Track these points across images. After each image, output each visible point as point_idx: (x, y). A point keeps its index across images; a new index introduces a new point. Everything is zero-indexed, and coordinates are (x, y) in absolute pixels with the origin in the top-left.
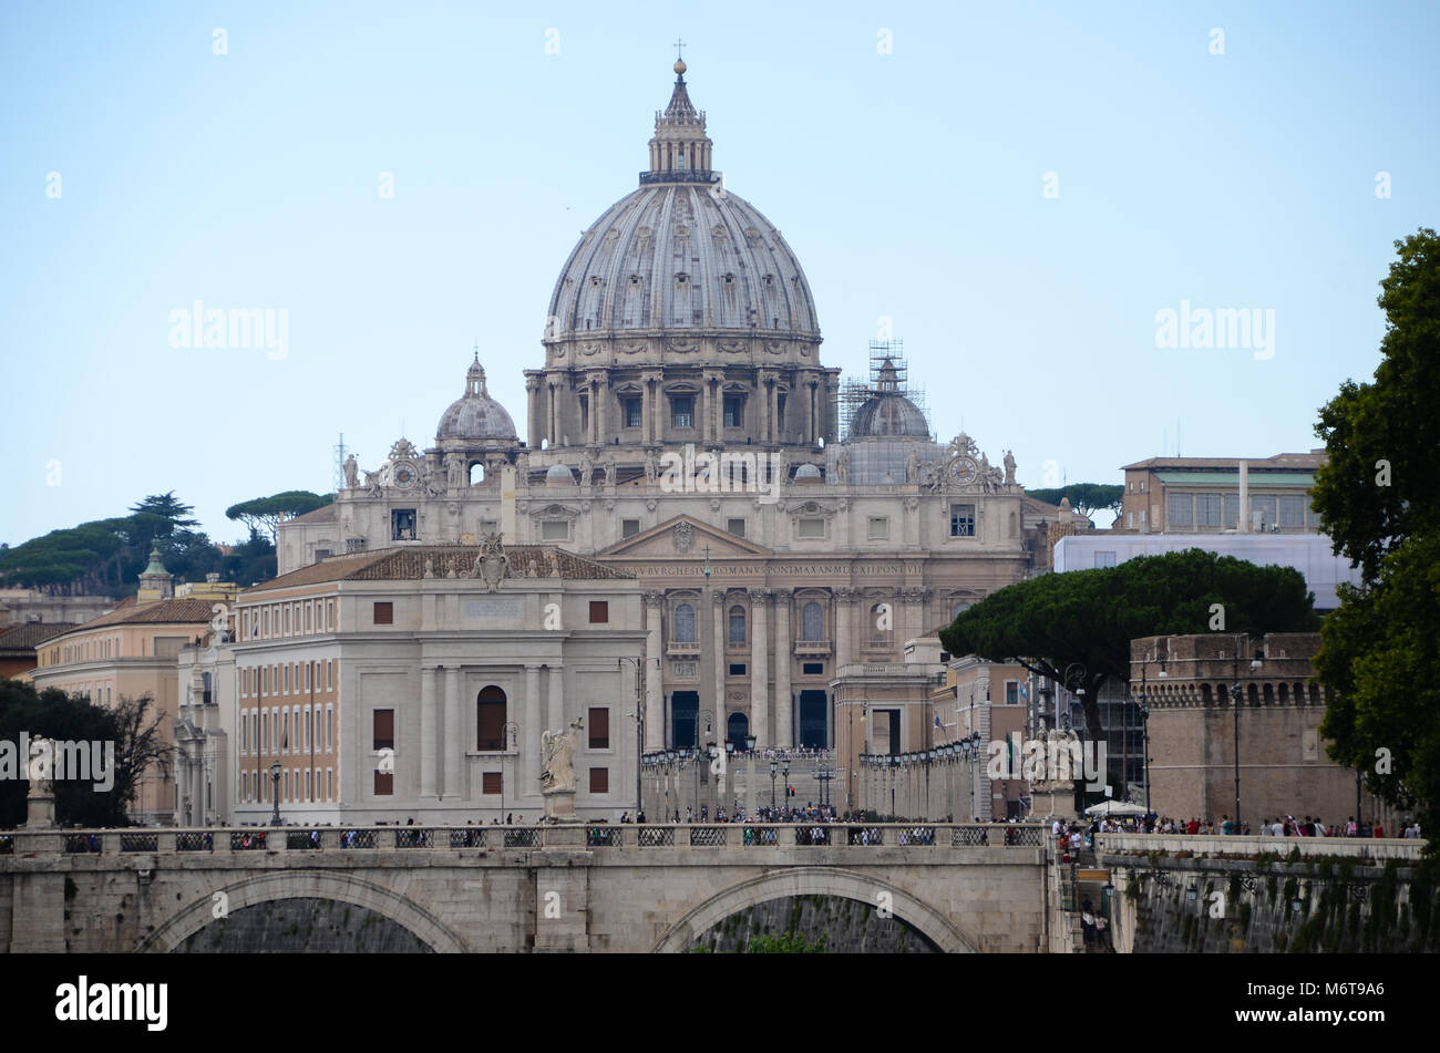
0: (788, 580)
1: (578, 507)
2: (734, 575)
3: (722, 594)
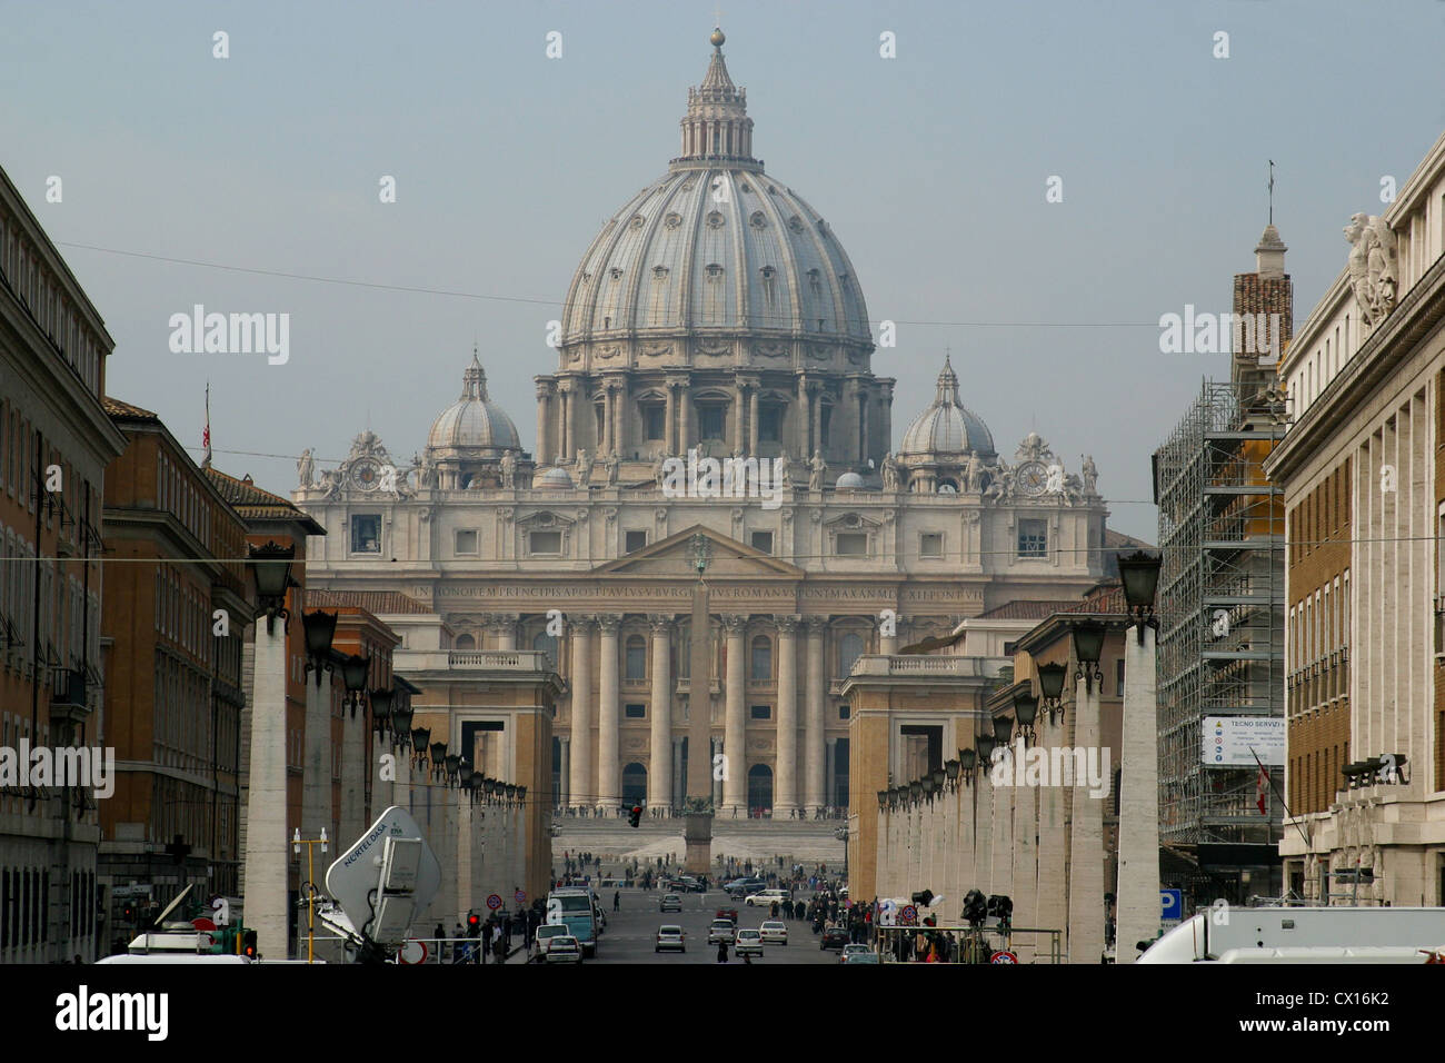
0: (823, 607)
1: (574, 515)
2: (758, 598)
3: (744, 622)
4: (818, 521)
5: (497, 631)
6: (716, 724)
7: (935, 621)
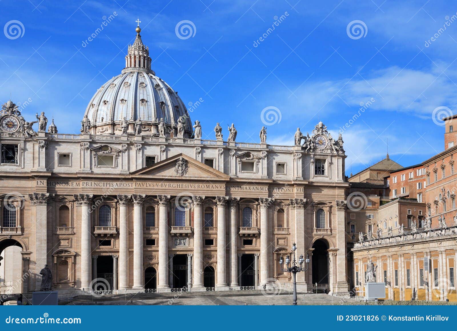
0: (237, 194)
1: (120, 147)
2: (208, 189)
3: (202, 200)
4: (233, 155)
5: (81, 204)
6: (189, 248)
7: (282, 201)
